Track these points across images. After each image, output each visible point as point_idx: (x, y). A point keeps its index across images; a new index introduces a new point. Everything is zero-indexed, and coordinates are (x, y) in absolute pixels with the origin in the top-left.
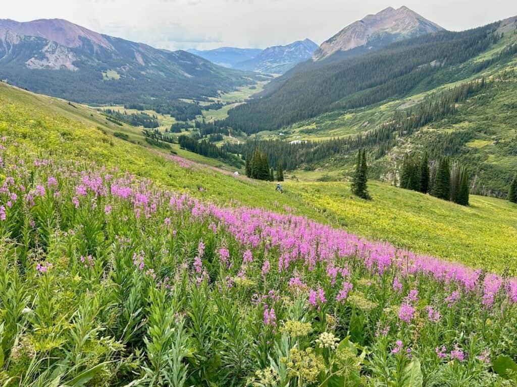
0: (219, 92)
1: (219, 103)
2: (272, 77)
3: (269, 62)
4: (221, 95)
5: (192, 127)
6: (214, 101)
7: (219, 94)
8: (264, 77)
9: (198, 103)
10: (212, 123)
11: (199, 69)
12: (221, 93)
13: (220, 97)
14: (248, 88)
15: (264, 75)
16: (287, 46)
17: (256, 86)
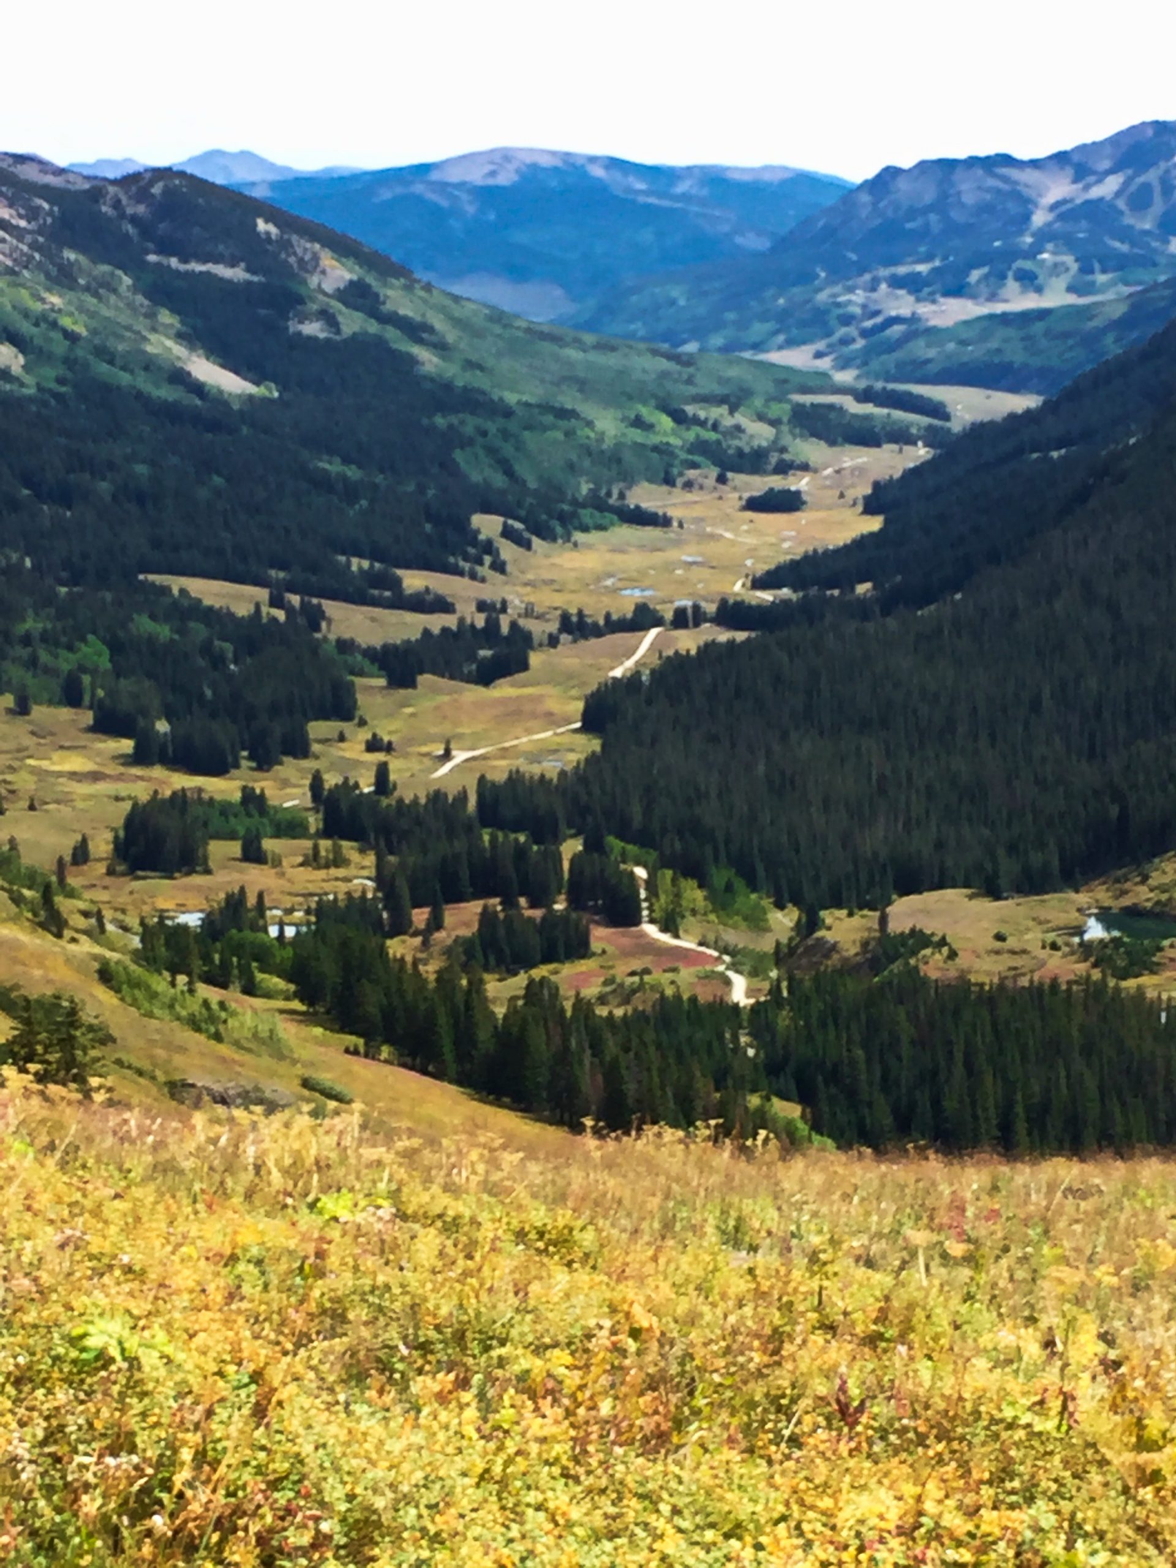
0: (487, 525)
1: (492, 625)
2: (938, 410)
3: (896, 282)
4: (508, 551)
5: (290, 827)
6: (443, 605)
7: (488, 547)
8: (869, 408)
9: (314, 618)
10: (463, 797)
11: (312, 329)
12: (508, 533)
13: (499, 567)
14: (733, 499)
15: (865, 396)
16: (1061, 158)
17: (801, 483)
